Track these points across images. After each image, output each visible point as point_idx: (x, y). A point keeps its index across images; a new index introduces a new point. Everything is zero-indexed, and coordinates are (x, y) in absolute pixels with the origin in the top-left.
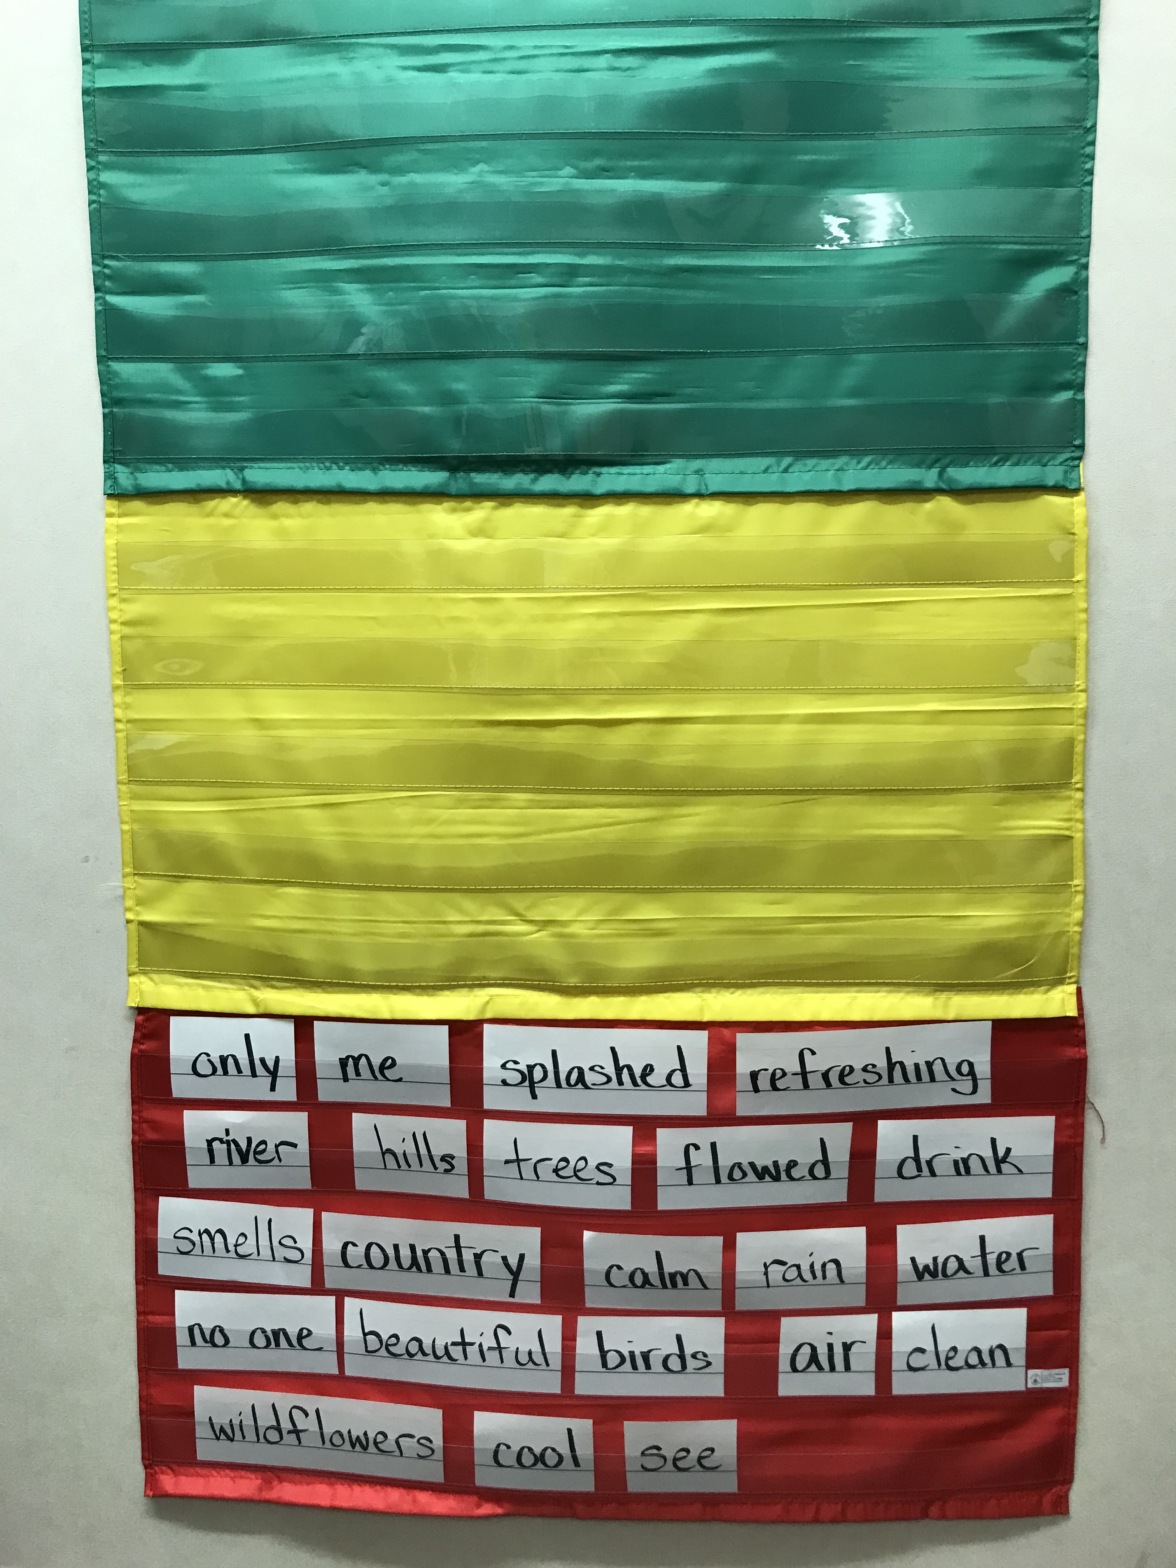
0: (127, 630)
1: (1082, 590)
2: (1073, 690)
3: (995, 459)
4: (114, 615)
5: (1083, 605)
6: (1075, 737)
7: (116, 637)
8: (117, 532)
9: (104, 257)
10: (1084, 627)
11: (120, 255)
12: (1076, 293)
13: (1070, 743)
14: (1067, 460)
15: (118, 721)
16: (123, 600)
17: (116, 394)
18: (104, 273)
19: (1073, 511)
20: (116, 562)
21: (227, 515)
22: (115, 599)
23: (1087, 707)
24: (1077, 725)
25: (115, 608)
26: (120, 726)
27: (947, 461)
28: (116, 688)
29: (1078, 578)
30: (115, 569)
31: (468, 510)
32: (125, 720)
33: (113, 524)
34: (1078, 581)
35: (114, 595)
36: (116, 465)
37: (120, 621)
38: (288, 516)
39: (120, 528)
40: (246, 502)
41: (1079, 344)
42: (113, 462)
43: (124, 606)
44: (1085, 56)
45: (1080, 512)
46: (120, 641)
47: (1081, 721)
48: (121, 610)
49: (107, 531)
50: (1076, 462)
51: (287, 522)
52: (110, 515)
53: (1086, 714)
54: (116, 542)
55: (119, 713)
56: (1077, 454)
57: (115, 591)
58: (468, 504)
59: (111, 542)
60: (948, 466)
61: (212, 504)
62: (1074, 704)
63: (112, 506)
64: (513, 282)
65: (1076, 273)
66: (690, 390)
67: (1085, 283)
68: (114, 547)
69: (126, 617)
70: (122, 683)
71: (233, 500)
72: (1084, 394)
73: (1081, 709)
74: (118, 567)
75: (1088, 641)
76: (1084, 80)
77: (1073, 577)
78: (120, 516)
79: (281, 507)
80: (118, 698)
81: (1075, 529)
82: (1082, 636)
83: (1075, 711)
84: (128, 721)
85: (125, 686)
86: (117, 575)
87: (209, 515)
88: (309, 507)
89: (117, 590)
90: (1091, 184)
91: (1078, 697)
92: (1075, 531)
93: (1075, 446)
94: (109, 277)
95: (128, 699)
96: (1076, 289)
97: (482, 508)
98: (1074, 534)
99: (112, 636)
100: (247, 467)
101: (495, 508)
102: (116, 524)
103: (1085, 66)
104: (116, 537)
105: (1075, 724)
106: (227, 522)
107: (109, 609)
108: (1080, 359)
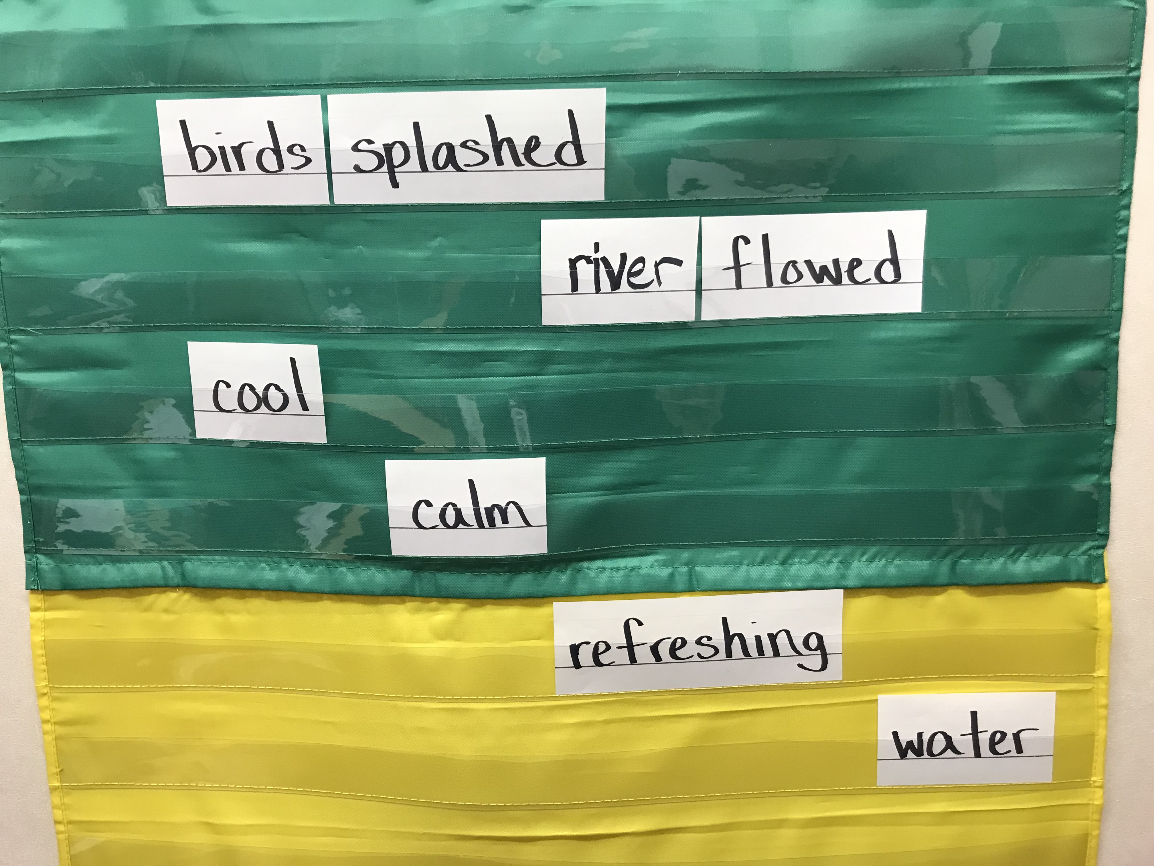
0: (61, 730)
1: (1103, 686)
2: (1090, 786)
3: (1012, 550)
4: (46, 715)
5: (1103, 701)
6: (1090, 832)
7: (50, 738)
8: (44, 628)
9: (10, 332)
10: (1103, 723)
11: (28, 329)
12: (1105, 369)
13: (1084, 839)
14: (1090, 549)
15: (57, 822)
16: (55, 699)
17: (35, 481)
18: (12, 350)
19: (1096, 604)
20: (45, 660)
21: (166, 611)
22: (46, 697)
23: (1103, 804)
24: (1092, 821)
25: (47, 707)
26: (61, 828)
27: (960, 553)
28: (54, 789)
29: (1098, 673)
30: (44, 667)
31: (435, 610)
32: (65, 821)
33: (39, 619)
34: (1098, 677)
35: (45, 694)
36: (39, 556)
37: (53, 720)
38: (235, 612)
39: (47, 624)
40: (187, 596)
41: (1106, 425)
42: (36, 553)
43: (56, 705)
44: (1123, 109)
45: (1103, 606)
46: (54, 742)
47: (1096, 817)
48: (53, 709)
49: (32, 626)
50: (1100, 552)
51: (234, 618)
52: (35, 609)
53: (1102, 810)
54: (43, 638)
55: (59, 814)
56: (1101, 543)
57: (45, 691)
58: (434, 604)
59: (38, 638)
60: (961, 557)
61: (150, 599)
62: (1090, 800)
63: (37, 600)
64: (479, 370)
65: (1105, 349)
66: (677, 477)
67: (1115, 359)
68: (42, 643)
69: (59, 718)
70: (59, 784)
71: (173, 595)
72: (1109, 478)
73: (1097, 805)
74: (47, 664)
75: (1107, 736)
76: (1122, 136)
77: (1094, 671)
78: (46, 610)
79: (226, 602)
80: (56, 800)
81: (1098, 625)
82: (1102, 732)
83: (1091, 807)
84: (70, 822)
85: (64, 787)
86: (46, 674)
87: (148, 609)
88: (258, 603)
89: (48, 689)
90: (1124, 251)
91: (1094, 792)
92: (1097, 626)
93: (1099, 534)
94: (18, 354)
95: (67, 800)
96: (1105, 366)
97: (450, 609)
98: (1096, 629)
99: (46, 736)
100: (186, 559)
101: (464, 610)
102: (42, 619)
103: (1124, 119)
104: (43, 634)
105: (1090, 819)
106: (166, 618)
107: (42, 709)
108: (1107, 441)
